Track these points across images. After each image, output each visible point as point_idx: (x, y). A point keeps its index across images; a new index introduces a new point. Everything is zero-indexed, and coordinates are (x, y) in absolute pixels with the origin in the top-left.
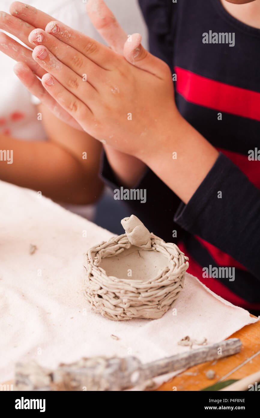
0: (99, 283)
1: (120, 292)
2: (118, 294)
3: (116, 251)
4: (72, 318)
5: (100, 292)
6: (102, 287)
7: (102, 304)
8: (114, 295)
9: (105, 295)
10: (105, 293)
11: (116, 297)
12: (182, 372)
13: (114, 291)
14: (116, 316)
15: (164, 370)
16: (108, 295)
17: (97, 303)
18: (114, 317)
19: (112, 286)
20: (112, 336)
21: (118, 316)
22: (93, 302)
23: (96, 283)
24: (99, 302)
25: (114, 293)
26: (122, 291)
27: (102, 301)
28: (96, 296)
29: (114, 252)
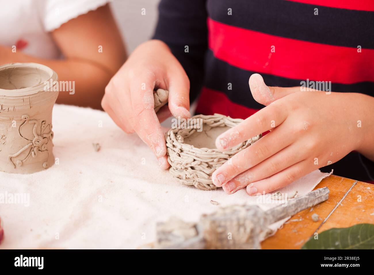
0: (192, 156)
1: (213, 161)
2: (211, 163)
3: (190, 132)
4: (167, 192)
5: (193, 164)
6: (196, 158)
7: (196, 175)
8: (207, 165)
9: (199, 166)
10: (199, 164)
11: (209, 166)
12: (289, 220)
13: (208, 161)
14: (209, 185)
15: (282, 215)
16: (201, 165)
17: (191, 175)
18: (207, 186)
19: (205, 156)
20: (211, 202)
21: (210, 185)
22: (186, 175)
23: (188, 157)
24: (193, 174)
25: (207, 163)
26: (216, 160)
27: (195, 172)
28: (190, 169)
29: (188, 133)
